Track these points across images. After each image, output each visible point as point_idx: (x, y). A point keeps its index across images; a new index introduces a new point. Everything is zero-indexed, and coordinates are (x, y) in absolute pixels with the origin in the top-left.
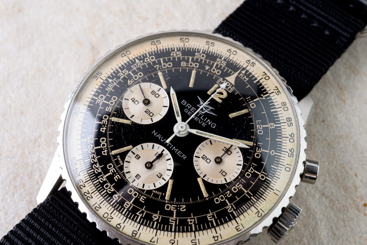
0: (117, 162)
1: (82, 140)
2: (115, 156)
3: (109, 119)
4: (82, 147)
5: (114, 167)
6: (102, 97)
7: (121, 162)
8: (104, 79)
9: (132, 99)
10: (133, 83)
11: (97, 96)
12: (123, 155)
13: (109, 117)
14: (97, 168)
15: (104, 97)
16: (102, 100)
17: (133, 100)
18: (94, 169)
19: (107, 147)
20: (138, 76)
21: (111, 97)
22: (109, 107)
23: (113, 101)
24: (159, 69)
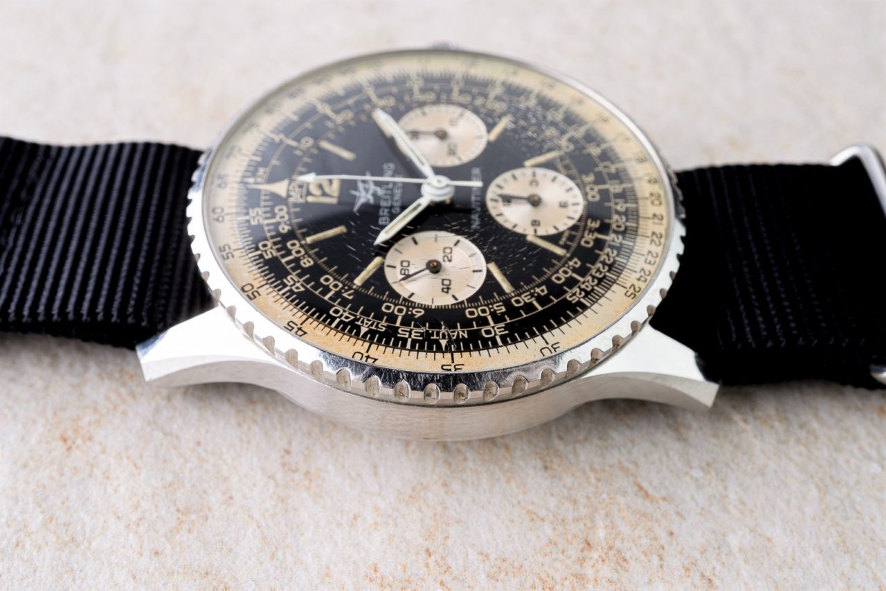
0: (571, 238)
1: (588, 305)
2: (566, 247)
3: (515, 296)
4: (600, 297)
5: (583, 237)
6: (488, 332)
7: (566, 234)
8: (448, 355)
9: (447, 292)
10: (414, 308)
11: (493, 340)
12: (553, 239)
13: (513, 297)
14: (608, 255)
15: (484, 329)
16: (493, 327)
17: (446, 290)
18: (614, 258)
19: (564, 266)
20: (394, 309)
21: (473, 319)
22: (495, 311)
23: (478, 312)
24: (350, 288)
